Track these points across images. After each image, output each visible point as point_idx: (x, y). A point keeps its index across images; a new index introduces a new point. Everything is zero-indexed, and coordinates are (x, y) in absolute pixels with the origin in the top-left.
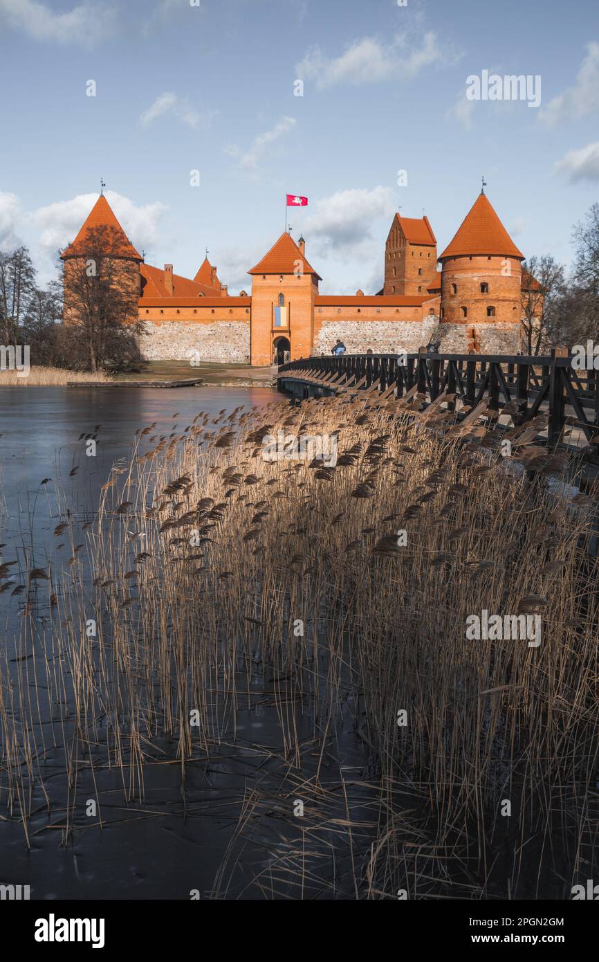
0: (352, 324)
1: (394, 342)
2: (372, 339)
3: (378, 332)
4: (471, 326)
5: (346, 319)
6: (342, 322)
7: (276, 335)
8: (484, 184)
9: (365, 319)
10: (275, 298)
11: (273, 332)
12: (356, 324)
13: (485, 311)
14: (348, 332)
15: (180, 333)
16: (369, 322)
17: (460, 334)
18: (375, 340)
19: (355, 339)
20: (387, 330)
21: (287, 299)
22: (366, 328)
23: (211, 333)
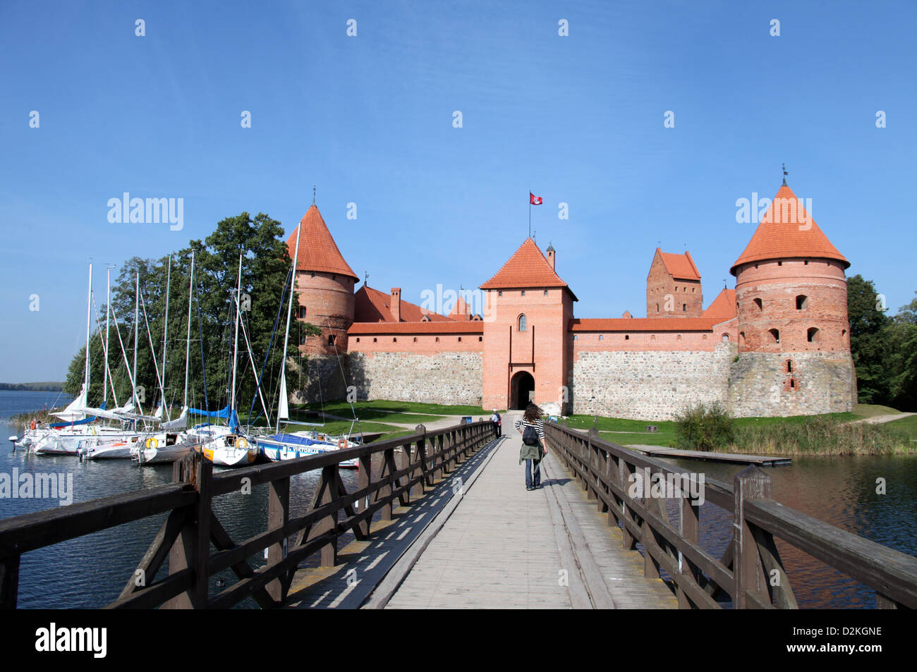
0: (619, 355)
1: (676, 379)
2: (646, 375)
3: (653, 366)
4: (785, 356)
5: (610, 349)
6: (605, 353)
7: (516, 370)
8: (785, 173)
9: (634, 349)
10: (513, 321)
11: (511, 365)
12: (624, 356)
13: (805, 334)
14: (613, 367)
15: (397, 366)
16: (641, 353)
17: (771, 366)
18: (650, 376)
19: (622, 376)
20: (664, 363)
21: (529, 321)
22: (638, 360)
23: (434, 367)
